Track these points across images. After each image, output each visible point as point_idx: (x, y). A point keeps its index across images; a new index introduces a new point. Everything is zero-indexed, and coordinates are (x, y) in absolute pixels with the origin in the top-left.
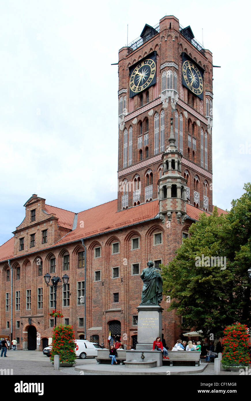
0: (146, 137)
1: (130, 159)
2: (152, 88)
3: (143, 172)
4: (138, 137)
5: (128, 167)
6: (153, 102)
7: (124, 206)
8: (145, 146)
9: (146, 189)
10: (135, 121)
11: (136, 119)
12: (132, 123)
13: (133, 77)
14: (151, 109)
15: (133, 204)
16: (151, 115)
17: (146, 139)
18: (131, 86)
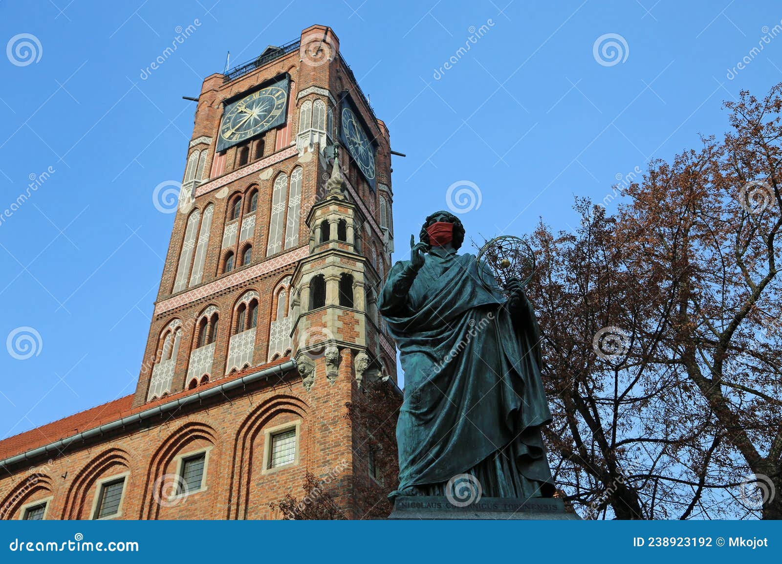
0: (249, 222)
1: (196, 273)
2: (274, 132)
3: (230, 298)
4: (227, 225)
5: (187, 291)
6: (274, 154)
7: (155, 394)
8: (243, 242)
9: (235, 340)
10: (224, 193)
11: (226, 189)
12: (213, 197)
13: (229, 118)
14: (269, 166)
15: (187, 386)
16: (268, 178)
17: (248, 228)
18: (223, 132)
